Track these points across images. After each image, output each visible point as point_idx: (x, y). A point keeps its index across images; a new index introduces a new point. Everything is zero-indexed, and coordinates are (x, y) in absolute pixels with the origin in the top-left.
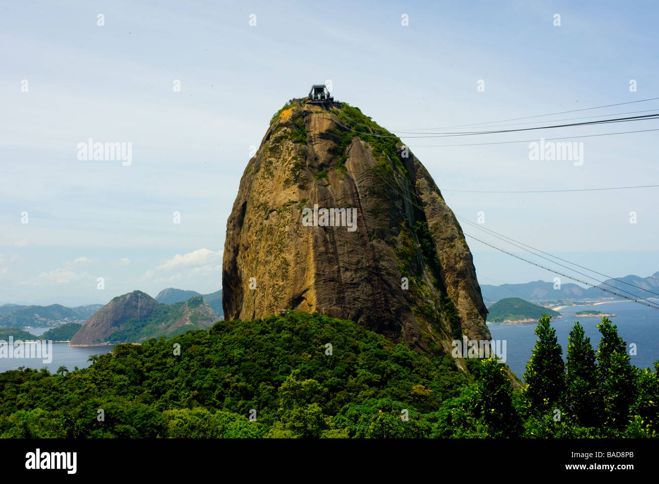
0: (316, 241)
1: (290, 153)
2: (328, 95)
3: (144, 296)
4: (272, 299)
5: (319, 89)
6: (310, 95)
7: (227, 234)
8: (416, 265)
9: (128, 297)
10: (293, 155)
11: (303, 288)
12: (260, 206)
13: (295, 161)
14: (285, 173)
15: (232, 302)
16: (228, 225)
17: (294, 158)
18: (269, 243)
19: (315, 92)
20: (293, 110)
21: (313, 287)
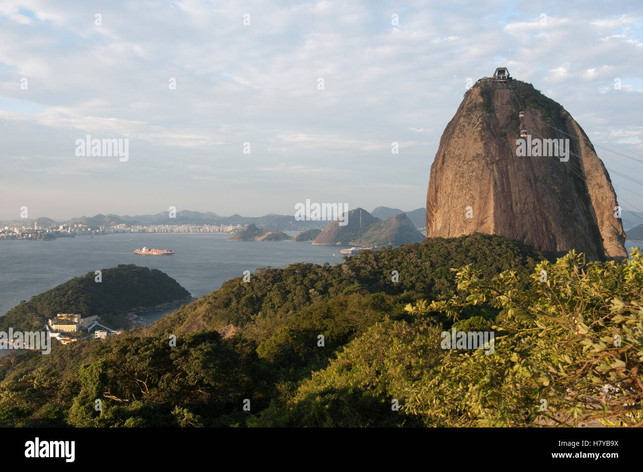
0: (495, 183)
1: (478, 119)
2: (508, 76)
3: (364, 211)
4: (462, 223)
5: (501, 71)
6: (494, 75)
7: (431, 176)
8: (570, 201)
9: (353, 212)
10: (480, 121)
11: (485, 216)
12: (455, 157)
13: (481, 125)
14: (474, 134)
15: (433, 222)
16: (431, 170)
17: (481, 123)
18: (461, 183)
19: (498, 73)
20: (481, 88)
21: (492, 216)
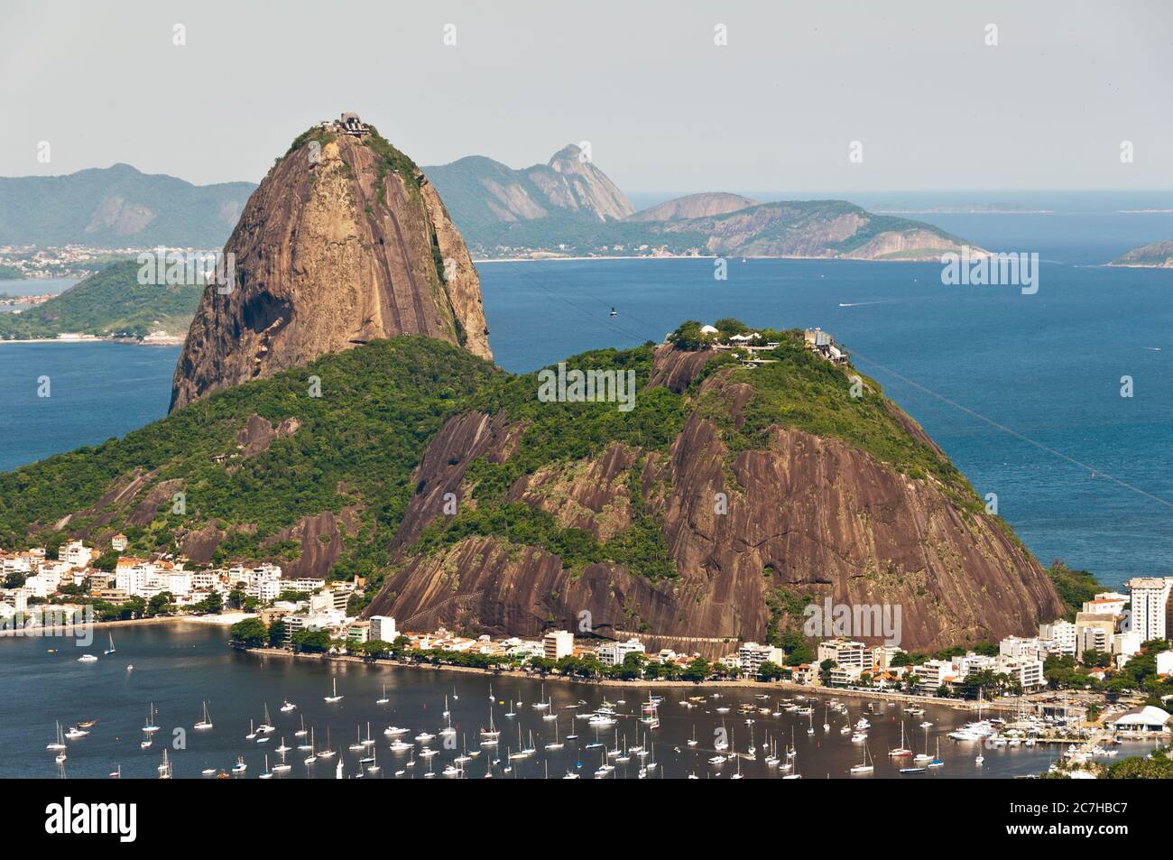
21: (379, 312)
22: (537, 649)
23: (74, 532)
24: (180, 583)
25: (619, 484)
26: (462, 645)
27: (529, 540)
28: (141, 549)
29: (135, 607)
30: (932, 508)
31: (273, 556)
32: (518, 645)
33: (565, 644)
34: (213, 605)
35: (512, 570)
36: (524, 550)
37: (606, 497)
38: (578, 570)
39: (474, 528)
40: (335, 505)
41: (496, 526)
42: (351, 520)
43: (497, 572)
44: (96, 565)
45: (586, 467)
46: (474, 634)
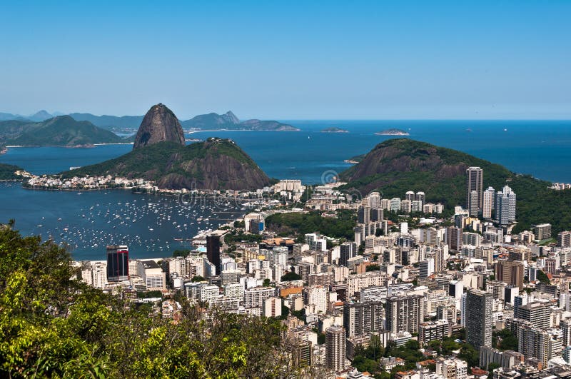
22: (180, 191)
23: (109, 173)
24: (126, 182)
25: (196, 164)
26: (168, 191)
27: (181, 174)
28: (120, 176)
29: (118, 185)
30: (246, 168)
31: (142, 177)
32: (177, 191)
33: (185, 190)
34: (131, 185)
35: (178, 179)
36: (179, 175)
37: (193, 166)
38: (188, 178)
39: (172, 172)
40: (153, 169)
41: (176, 171)
42: (156, 171)
43: (175, 179)
44: (112, 179)
45: (191, 161)
46: (171, 189)
